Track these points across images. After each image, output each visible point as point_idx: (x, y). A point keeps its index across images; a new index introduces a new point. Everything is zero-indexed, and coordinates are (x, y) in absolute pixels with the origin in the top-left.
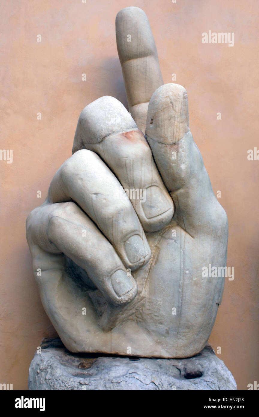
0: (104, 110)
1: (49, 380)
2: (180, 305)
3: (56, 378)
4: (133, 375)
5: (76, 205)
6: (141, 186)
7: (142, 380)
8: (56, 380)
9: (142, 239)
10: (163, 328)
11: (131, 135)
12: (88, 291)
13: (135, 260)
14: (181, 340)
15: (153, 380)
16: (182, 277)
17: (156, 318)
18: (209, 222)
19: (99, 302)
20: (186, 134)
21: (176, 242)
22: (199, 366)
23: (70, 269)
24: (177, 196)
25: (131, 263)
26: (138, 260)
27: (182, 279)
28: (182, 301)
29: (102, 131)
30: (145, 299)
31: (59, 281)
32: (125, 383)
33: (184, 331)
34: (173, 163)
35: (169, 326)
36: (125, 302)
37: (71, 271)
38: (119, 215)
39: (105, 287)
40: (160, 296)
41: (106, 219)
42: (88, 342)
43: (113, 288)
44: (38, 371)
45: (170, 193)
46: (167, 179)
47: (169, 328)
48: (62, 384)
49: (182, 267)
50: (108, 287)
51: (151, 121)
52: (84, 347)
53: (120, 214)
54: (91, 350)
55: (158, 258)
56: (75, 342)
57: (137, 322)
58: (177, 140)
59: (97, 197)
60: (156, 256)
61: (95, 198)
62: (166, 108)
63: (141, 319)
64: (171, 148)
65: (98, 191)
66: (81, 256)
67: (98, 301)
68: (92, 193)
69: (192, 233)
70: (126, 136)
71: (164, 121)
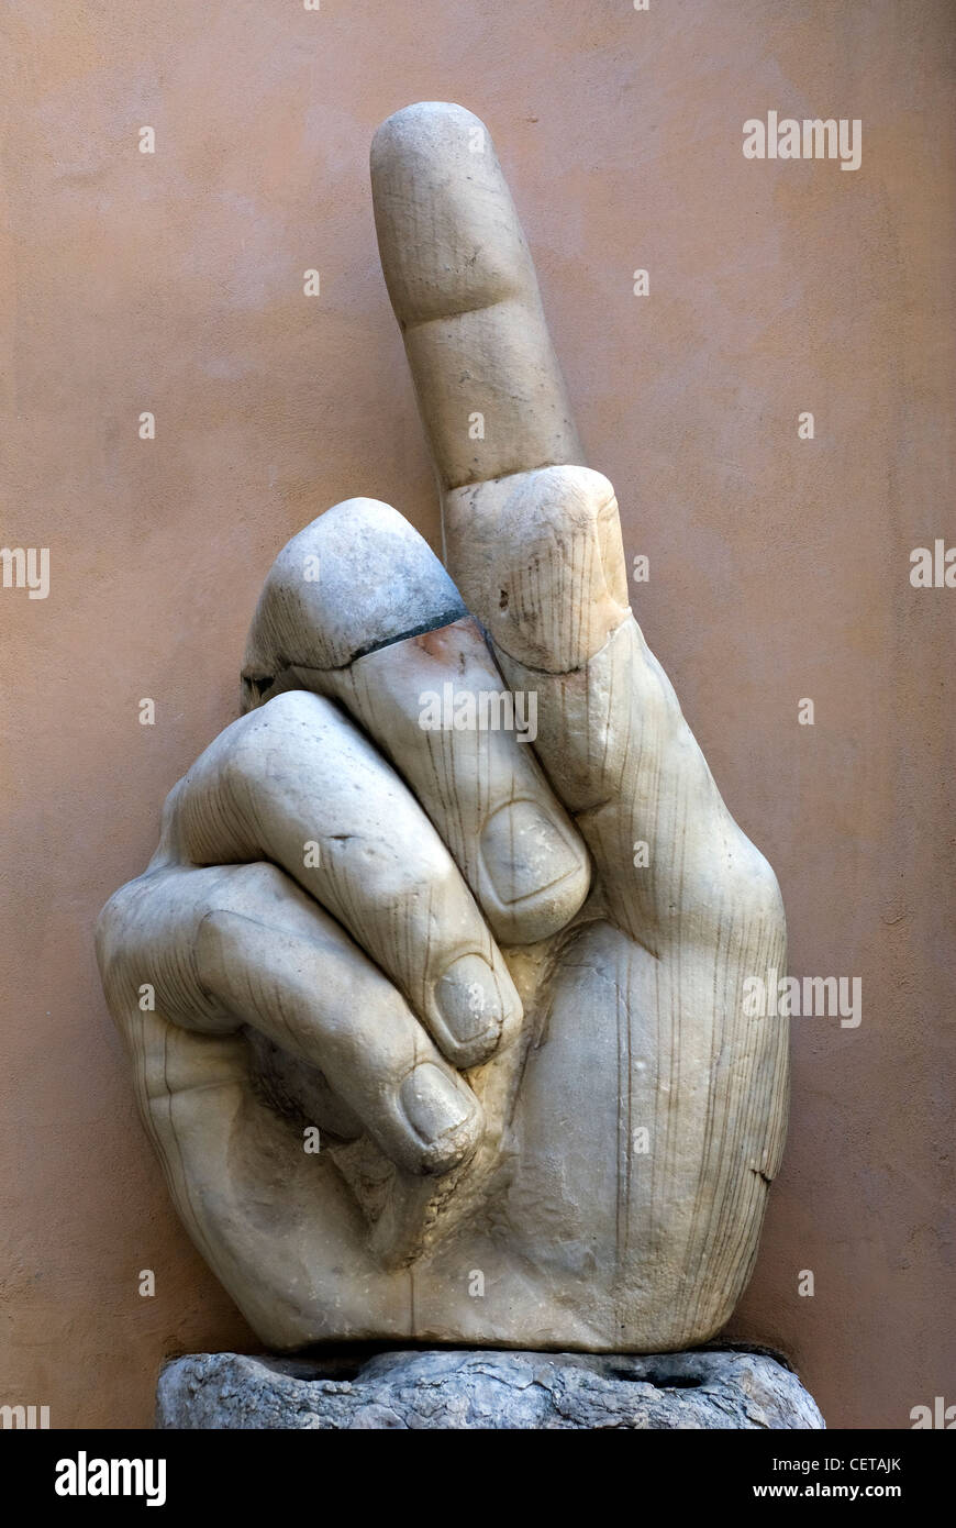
0: (352, 556)
1: (233, 1396)
2: (623, 1172)
3: (253, 1387)
4: (479, 1368)
5: (278, 870)
6: (479, 804)
7: (503, 1378)
8: (254, 1391)
9: (492, 968)
10: (576, 1250)
11: (441, 643)
12: (329, 1149)
13: (472, 1035)
14: (637, 1292)
15: (537, 1378)
16: (625, 1082)
17: (551, 1218)
18: (705, 903)
19: (368, 1181)
20: (612, 635)
21: (602, 975)
22: (699, 1367)
23: (264, 1080)
24: (595, 826)
25: (460, 1041)
26: (481, 1030)
27: (624, 1088)
28: (629, 1158)
29: (348, 633)
30: (514, 1160)
31: (234, 1120)
32: (453, 1385)
33: (644, 1257)
34: (574, 728)
35: (594, 1243)
36: (445, 1157)
37: (270, 1089)
38: (415, 897)
39: (382, 1117)
40: (558, 1145)
41: (375, 911)
42: (338, 1305)
43: (409, 1117)
44: (194, 1386)
45: (576, 819)
46: (561, 777)
47: (594, 1248)
48: (272, 1397)
49: (625, 1049)
50: (391, 1115)
51: (503, 596)
52: (326, 1324)
53: (417, 894)
54: (350, 1331)
55: (548, 1029)
56: (297, 1309)
57: (493, 1240)
58: (582, 659)
59: (344, 847)
60: (543, 1021)
61: (341, 850)
62: (544, 559)
63: (505, 1225)
64: (567, 684)
65: (348, 829)
66: (306, 1027)
67: (363, 1177)
68: (329, 834)
69: (652, 944)
70: (424, 648)
71: (539, 601)
